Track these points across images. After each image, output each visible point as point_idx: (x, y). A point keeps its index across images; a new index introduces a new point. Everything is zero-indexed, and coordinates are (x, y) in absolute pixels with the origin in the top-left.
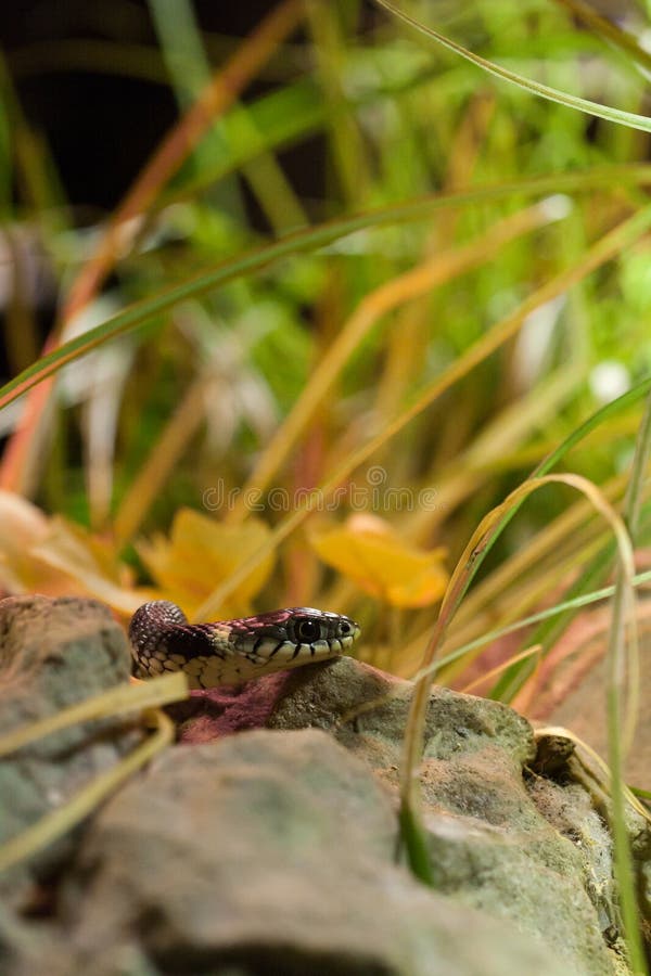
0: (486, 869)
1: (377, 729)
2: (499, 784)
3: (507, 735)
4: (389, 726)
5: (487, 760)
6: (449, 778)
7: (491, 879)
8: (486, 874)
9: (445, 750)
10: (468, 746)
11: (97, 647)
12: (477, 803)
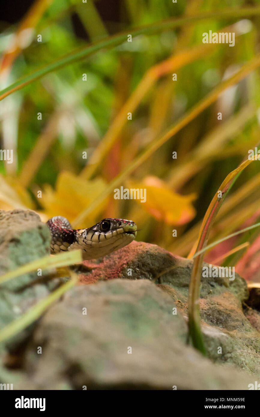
0: (229, 353)
1: (170, 282)
2: (232, 311)
3: (234, 287)
4: (175, 280)
5: (225, 299)
6: (207, 307)
7: (231, 358)
8: (229, 355)
9: (204, 293)
10: (215, 292)
11: (36, 235)
12: (221, 320)
